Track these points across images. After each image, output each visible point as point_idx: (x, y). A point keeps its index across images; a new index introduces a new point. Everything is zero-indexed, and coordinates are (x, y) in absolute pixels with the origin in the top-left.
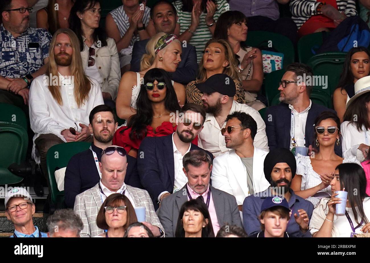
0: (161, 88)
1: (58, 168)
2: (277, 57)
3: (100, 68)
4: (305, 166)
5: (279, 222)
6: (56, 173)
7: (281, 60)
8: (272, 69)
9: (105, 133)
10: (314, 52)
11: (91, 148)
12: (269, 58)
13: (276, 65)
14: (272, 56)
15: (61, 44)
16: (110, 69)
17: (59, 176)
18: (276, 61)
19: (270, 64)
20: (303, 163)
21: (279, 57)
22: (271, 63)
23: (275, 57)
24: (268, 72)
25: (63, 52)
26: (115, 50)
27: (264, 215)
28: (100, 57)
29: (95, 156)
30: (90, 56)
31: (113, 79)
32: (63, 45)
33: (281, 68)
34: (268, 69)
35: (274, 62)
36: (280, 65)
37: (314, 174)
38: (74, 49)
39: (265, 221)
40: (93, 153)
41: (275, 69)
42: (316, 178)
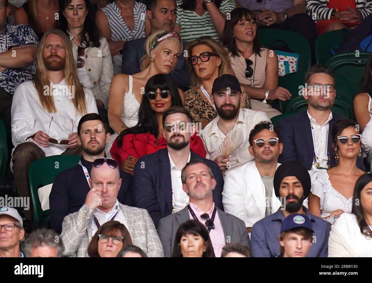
0: (164, 96)
1: (41, 186)
2: (291, 58)
3: (90, 70)
4: (323, 183)
5: (301, 244)
6: (40, 191)
7: (295, 62)
8: (286, 72)
9: (93, 145)
10: (333, 53)
11: (80, 163)
12: (282, 59)
13: (290, 67)
14: (286, 57)
15: (51, 46)
16: (101, 73)
17: (43, 195)
18: (290, 63)
19: (283, 66)
20: (320, 180)
21: (293, 58)
22: (284, 64)
23: (289, 58)
24: (281, 75)
25: (54, 54)
26: (107, 51)
27: (285, 236)
28: (90, 57)
29: (85, 170)
30: (79, 56)
31: (106, 84)
32: (54, 46)
33: (295, 70)
34: (281, 71)
35: (289, 64)
36: (295, 67)
37: (334, 192)
38: (67, 51)
39: (285, 243)
40: (83, 167)
41: (290, 72)
42: (336, 197)
